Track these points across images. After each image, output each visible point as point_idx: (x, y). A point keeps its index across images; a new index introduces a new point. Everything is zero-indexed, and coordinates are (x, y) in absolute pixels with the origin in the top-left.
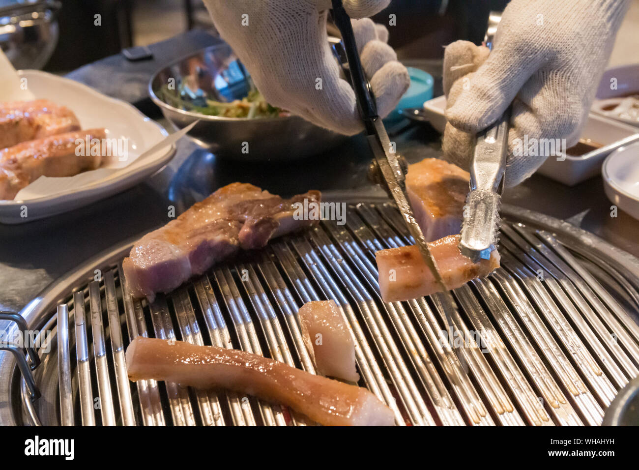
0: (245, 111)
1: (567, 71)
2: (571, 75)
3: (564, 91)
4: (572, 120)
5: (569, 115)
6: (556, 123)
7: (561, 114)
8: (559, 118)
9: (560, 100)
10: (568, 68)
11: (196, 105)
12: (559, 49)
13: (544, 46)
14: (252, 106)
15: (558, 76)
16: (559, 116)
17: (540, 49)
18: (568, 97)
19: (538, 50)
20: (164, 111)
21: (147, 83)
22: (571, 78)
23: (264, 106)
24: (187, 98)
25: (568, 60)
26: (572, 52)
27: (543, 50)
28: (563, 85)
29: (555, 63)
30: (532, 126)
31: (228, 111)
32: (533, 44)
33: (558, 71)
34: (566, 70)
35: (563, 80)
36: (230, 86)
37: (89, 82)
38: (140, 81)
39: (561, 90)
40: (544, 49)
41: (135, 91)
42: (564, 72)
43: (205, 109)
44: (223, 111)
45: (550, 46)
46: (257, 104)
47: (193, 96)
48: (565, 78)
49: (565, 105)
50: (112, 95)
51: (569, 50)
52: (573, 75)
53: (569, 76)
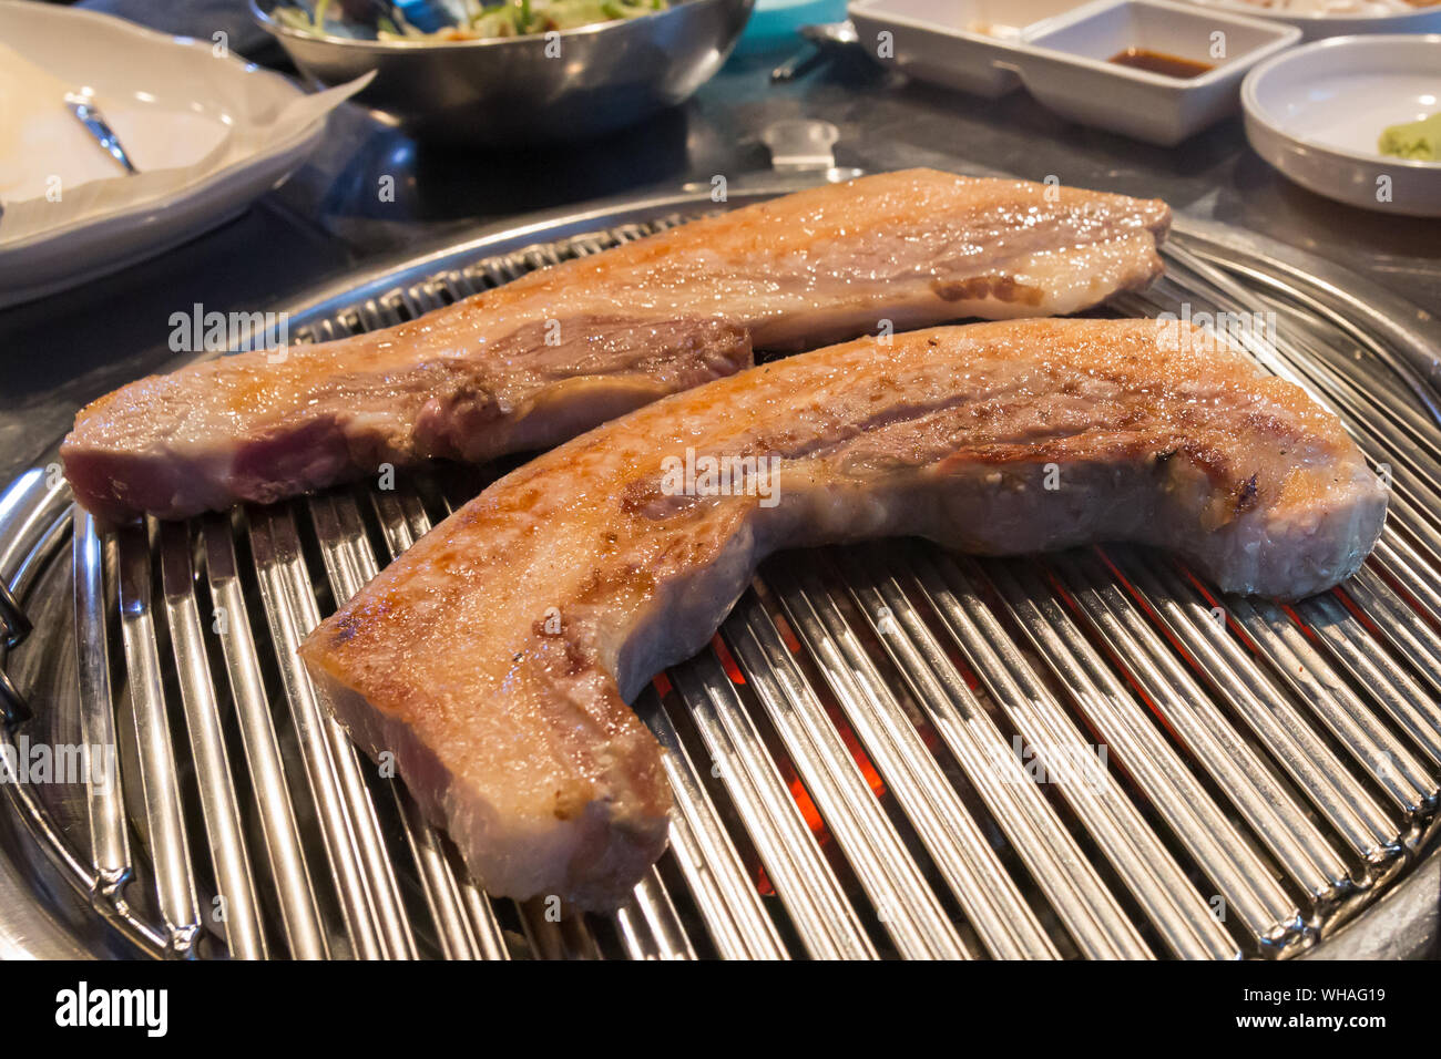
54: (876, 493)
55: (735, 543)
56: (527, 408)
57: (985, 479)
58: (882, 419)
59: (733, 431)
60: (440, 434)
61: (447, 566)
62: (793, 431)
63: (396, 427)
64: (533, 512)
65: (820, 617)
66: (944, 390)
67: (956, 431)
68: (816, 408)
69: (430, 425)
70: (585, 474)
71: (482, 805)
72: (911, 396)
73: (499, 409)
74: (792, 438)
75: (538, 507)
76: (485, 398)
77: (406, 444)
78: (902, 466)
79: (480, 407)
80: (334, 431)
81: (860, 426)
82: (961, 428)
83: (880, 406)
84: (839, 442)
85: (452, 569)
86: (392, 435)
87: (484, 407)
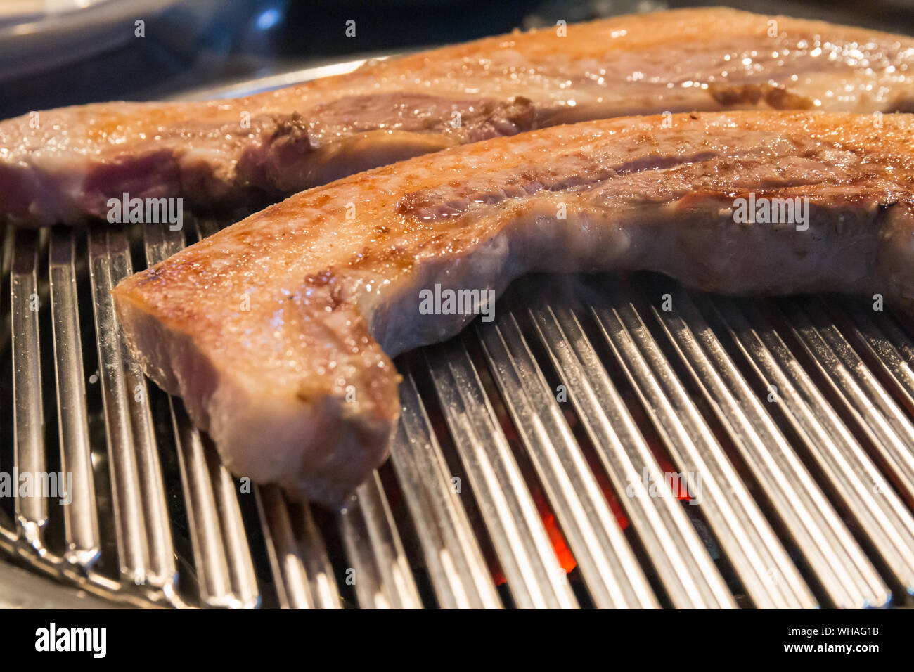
54: (621, 223)
55: (490, 246)
56: (334, 150)
57: (717, 213)
58: (636, 166)
59: (505, 166)
60: (258, 164)
61: (244, 239)
62: (556, 169)
63: (224, 162)
64: (323, 210)
65: (561, 325)
66: (694, 147)
67: (698, 177)
68: (579, 155)
69: (251, 156)
70: (371, 188)
71: (238, 393)
72: (664, 150)
73: (309, 145)
74: (554, 174)
75: (328, 206)
76: (298, 133)
77: (230, 175)
78: (646, 203)
79: (293, 139)
80: (171, 163)
81: (615, 170)
82: (703, 175)
83: (634, 156)
84: (595, 181)
85: (248, 240)
86: (219, 167)
87: (297, 141)
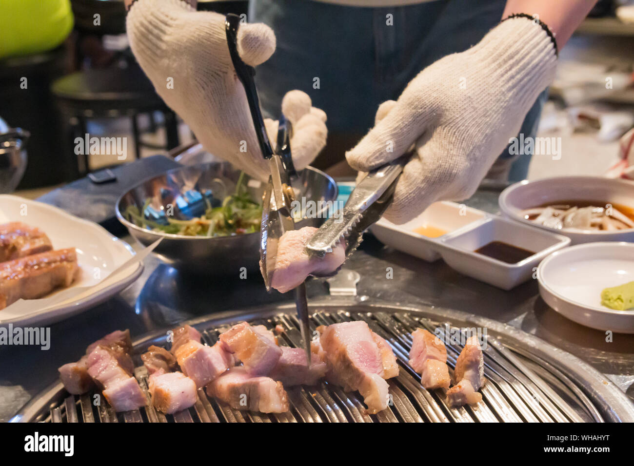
0: (204, 228)
1: (454, 127)
2: (457, 131)
3: (449, 144)
4: (453, 169)
5: (450, 166)
6: (436, 171)
7: (443, 164)
8: (440, 167)
9: (444, 151)
10: (454, 125)
11: (160, 223)
12: (447, 107)
13: (433, 103)
14: (211, 223)
15: (445, 131)
16: (441, 165)
17: (430, 105)
18: (451, 150)
19: (428, 106)
20: (130, 230)
21: (113, 204)
22: (456, 133)
23: (222, 223)
24: (151, 218)
25: (455, 118)
26: (460, 112)
27: (432, 106)
28: (448, 139)
29: (443, 119)
30: (416, 172)
31: (188, 228)
32: (423, 100)
33: (446, 126)
34: (452, 127)
35: (449, 134)
36: (190, 205)
37: (59, 204)
38: (105, 202)
39: (446, 143)
40: (434, 106)
41: (102, 211)
42: (451, 128)
43: (167, 227)
44: (184, 228)
45: (439, 104)
46: (216, 221)
47: (156, 216)
48: (451, 134)
49: (447, 156)
50: (80, 215)
51: (457, 110)
52: (459, 131)
53: (455, 132)
